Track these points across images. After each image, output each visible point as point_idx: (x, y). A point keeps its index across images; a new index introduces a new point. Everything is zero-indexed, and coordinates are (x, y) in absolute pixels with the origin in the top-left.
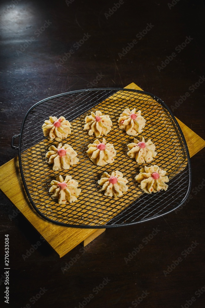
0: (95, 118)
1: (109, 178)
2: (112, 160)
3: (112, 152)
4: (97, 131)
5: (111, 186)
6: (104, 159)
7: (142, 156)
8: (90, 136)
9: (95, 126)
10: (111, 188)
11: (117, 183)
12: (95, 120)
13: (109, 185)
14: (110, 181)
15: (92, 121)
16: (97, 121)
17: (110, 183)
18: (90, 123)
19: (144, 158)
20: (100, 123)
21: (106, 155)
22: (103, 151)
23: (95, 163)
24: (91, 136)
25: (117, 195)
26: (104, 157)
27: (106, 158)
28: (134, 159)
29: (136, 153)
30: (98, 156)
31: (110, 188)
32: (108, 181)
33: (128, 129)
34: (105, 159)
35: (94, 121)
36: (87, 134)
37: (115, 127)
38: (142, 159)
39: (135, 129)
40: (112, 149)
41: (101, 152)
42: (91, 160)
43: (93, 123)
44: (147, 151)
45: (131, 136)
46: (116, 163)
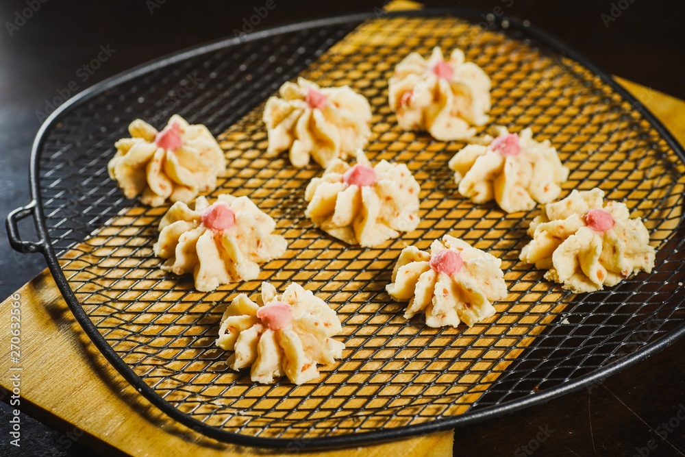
0: (304, 99)
1: (428, 259)
2: (411, 218)
3: (406, 187)
4: (321, 141)
5: (444, 283)
6: (381, 220)
7: (518, 184)
8: (299, 170)
9: (311, 126)
10: (449, 288)
11: (463, 268)
12: (304, 105)
13: (436, 280)
14: (435, 266)
15: (296, 113)
16: (313, 105)
17: (437, 274)
18: (288, 123)
19: (527, 189)
20: (326, 112)
21: (388, 199)
22: (373, 188)
23: (350, 242)
24: (305, 168)
25: (475, 312)
26: (381, 211)
27: (388, 210)
28: (492, 205)
29: (495, 178)
30: (359, 212)
31: (445, 291)
32: (428, 269)
33: (436, 114)
34: (386, 218)
35: (303, 111)
36: (288, 164)
37: (382, 127)
38: (520, 194)
39: (459, 115)
40: (402, 175)
41: (367, 192)
42: (332, 233)
43: (299, 117)
44: (533, 165)
45: (449, 143)
46: (427, 230)
